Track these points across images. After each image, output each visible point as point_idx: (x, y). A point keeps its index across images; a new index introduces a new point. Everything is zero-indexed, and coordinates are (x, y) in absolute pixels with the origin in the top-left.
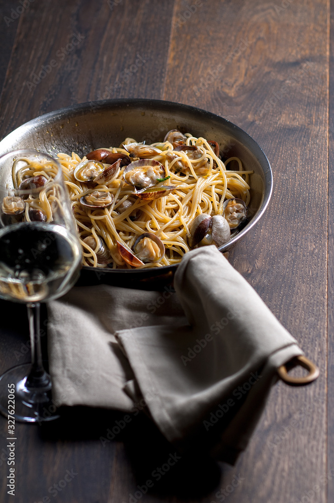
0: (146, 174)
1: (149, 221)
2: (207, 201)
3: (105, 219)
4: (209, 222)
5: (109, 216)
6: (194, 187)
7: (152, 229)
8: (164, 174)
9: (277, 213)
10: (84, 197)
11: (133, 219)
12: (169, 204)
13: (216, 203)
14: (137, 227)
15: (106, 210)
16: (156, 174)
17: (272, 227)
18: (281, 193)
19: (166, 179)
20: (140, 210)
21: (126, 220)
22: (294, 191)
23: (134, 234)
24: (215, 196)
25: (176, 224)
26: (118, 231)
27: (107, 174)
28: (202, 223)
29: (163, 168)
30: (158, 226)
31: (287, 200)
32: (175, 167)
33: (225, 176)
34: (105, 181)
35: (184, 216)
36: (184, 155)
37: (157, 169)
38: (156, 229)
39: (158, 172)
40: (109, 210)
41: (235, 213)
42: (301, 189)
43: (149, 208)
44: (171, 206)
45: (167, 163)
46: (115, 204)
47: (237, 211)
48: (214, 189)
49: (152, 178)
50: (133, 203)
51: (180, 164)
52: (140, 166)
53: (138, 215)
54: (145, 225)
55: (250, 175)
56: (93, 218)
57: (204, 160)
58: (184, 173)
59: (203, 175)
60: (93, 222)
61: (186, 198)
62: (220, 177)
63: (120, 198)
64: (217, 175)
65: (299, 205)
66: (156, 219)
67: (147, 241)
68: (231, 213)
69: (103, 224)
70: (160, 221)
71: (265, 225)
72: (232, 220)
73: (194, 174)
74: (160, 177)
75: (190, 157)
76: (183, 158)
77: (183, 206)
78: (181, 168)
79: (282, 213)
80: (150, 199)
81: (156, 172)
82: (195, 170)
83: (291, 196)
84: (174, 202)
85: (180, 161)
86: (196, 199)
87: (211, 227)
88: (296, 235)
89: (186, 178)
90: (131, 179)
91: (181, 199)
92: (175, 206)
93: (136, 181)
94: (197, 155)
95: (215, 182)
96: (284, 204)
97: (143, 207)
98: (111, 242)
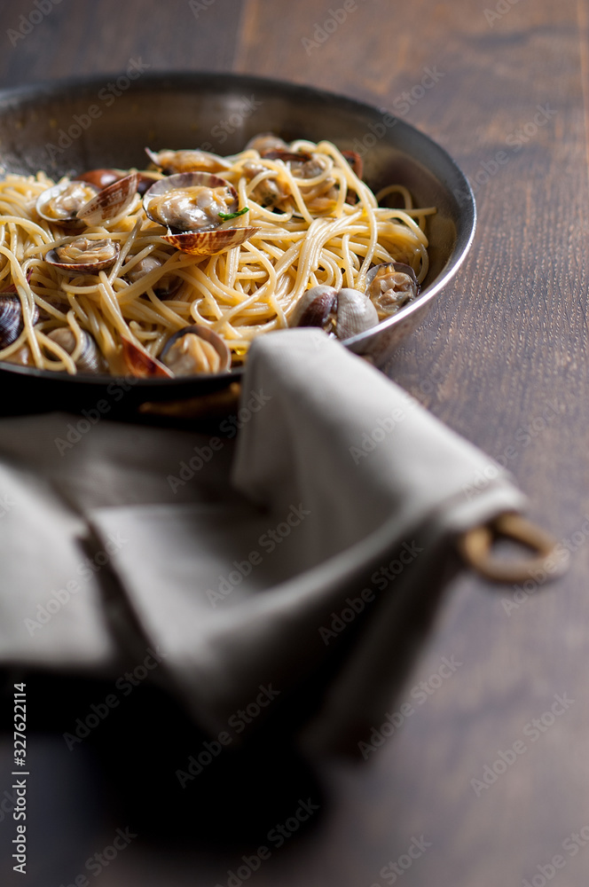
0: (195, 203)
1: (199, 301)
2: (332, 267)
3: (98, 294)
4: (330, 301)
5: (107, 289)
6: (304, 238)
7: (207, 318)
8: (235, 205)
9: (483, 298)
10: (55, 249)
11: (163, 295)
12: (246, 268)
13: (351, 271)
14: (170, 313)
15: (103, 275)
16: (219, 204)
17: (474, 324)
18: (492, 263)
19: (239, 215)
20: (178, 277)
21: (145, 297)
22: (520, 258)
23: (164, 328)
24: (349, 259)
25: (260, 310)
26: (128, 321)
27: (108, 200)
28: (316, 303)
29: (234, 193)
30: (218, 312)
31: (506, 273)
32: (263, 194)
33: (374, 219)
34: (104, 217)
35: (279, 295)
36: (282, 170)
37: (221, 194)
38: (214, 319)
39: (222, 200)
40: (108, 275)
41: (391, 290)
42: (535, 255)
43: (199, 273)
44: (250, 274)
45: (243, 182)
46: (124, 264)
47: (397, 289)
48: (346, 243)
49: (207, 211)
50: (163, 261)
51: (273, 186)
52: (183, 186)
53: (173, 287)
54: (188, 309)
55: (428, 218)
56: (71, 290)
57: (325, 182)
58: (281, 208)
59: (323, 213)
60: (72, 299)
61: (284, 260)
62: (364, 220)
63: (135, 251)
64: (357, 215)
65: (533, 283)
66: (216, 297)
67: (190, 341)
68: (383, 293)
69: (94, 306)
70: (221, 302)
71: (459, 321)
72: (384, 305)
73: (304, 212)
74: (225, 211)
75: (296, 175)
76: (279, 175)
77: (275, 274)
78: (274, 196)
79: (496, 297)
80: (201, 250)
81: (217, 201)
82: (307, 203)
83: (514, 268)
84: (257, 266)
85: (273, 180)
86: (306, 261)
87: (334, 312)
88: (527, 338)
89: (286, 217)
90: (161, 213)
91: (274, 261)
92: (259, 275)
93: (172, 216)
94: (310, 170)
95: (350, 227)
96: (499, 283)
97: (186, 270)
98: (109, 342)
